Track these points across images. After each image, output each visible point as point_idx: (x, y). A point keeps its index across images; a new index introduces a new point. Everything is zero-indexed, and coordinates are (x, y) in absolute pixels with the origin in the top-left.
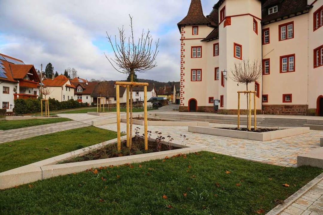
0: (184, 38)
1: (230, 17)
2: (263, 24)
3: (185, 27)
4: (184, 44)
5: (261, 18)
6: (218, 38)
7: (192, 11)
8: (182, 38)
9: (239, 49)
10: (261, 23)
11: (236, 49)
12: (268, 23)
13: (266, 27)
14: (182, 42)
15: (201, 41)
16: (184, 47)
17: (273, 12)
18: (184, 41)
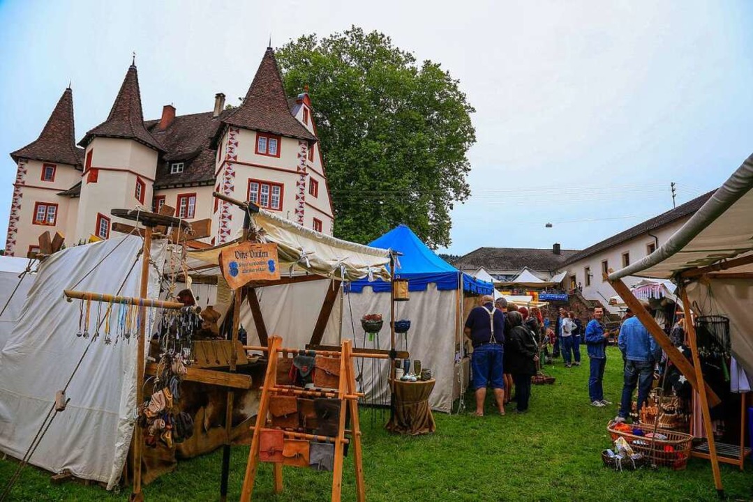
0: (23, 183)
1: (97, 169)
2: (157, 188)
3: (27, 162)
4: (21, 195)
5: (154, 179)
6: (79, 197)
7: (50, 134)
8: (17, 182)
9: (106, 223)
10: (153, 186)
11: (101, 223)
12: (165, 187)
13: (161, 193)
14: (17, 191)
15: (58, 194)
16: (20, 201)
17: (177, 171)
18: (22, 190)
